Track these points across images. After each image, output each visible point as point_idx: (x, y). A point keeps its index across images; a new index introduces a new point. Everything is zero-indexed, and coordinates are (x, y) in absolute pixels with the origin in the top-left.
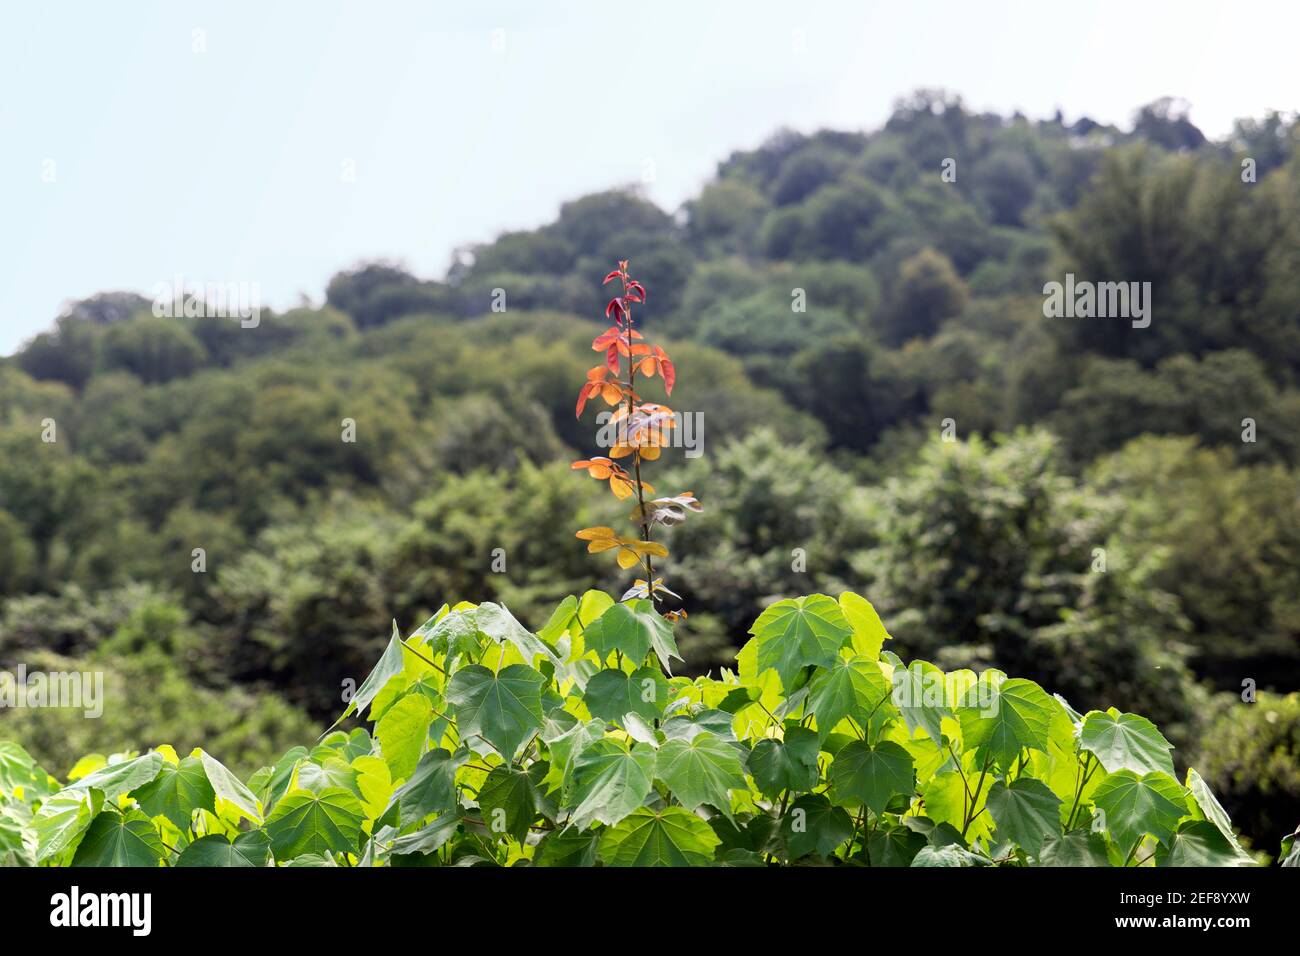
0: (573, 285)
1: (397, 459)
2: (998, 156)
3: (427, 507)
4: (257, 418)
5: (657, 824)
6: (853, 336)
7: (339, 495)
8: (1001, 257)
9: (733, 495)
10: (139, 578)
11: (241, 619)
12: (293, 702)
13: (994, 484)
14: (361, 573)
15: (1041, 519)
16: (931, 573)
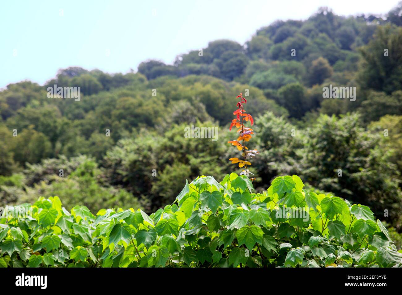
0: (212, 67)
1: (159, 119)
2: (343, 28)
3: (169, 134)
4: (117, 106)
5: (249, 229)
6: (297, 83)
7: (143, 130)
8: (344, 59)
9: (260, 132)
10: (83, 154)
11: (113, 166)
12: (129, 191)
13: (339, 130)
14: (149, 153)
15: (354, 141)
16: (320, 156)
